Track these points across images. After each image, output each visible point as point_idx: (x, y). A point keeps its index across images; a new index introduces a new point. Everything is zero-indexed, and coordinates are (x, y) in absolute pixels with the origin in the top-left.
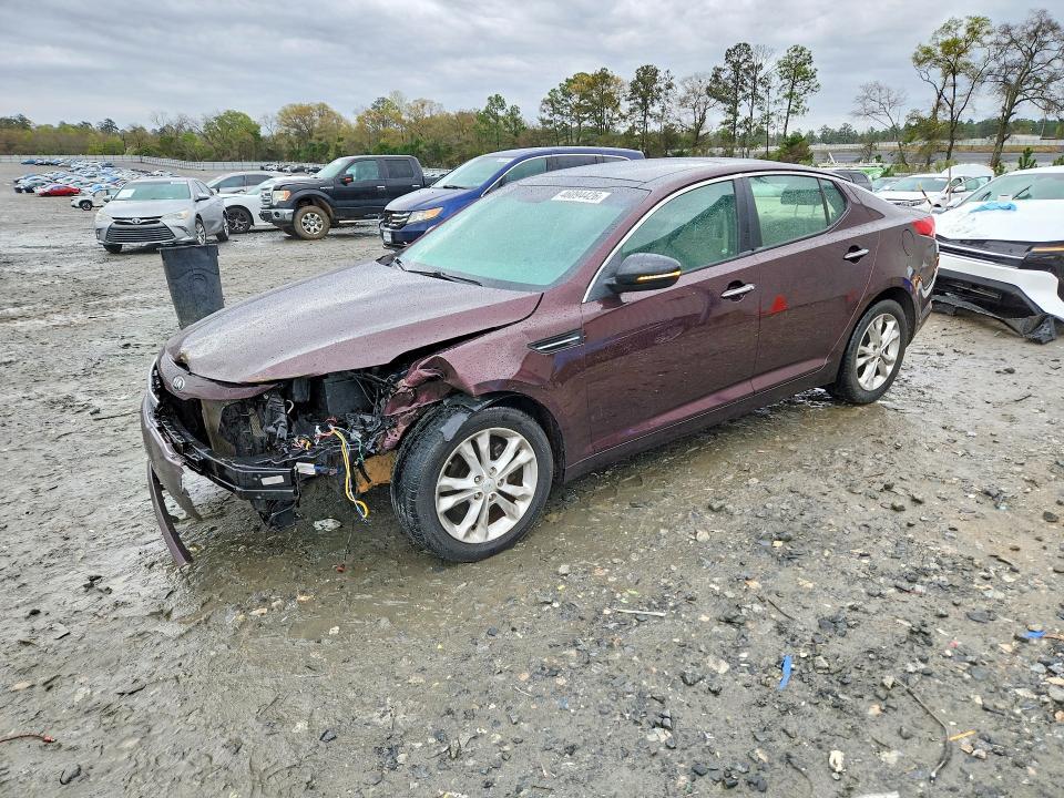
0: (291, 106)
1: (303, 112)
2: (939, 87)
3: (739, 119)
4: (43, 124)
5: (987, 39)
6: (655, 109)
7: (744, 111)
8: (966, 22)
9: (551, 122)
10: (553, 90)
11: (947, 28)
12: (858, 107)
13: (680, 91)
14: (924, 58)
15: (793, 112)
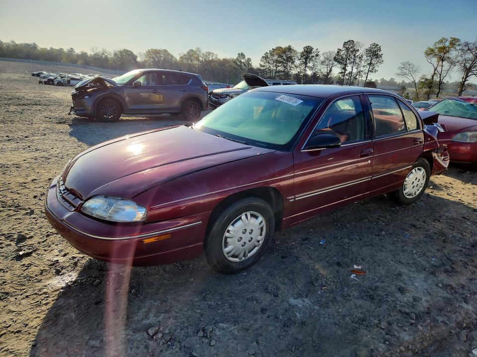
0: (152, 49)
1: (156, 52)
2: (435, 66)
3: (347, 72)
4: (43, 47)
5: (458, 48)
6: (310, 64)
7: (349, 69)
8: (449, 39)
9: (264, 66)
10: (267, 53)
11: (441, 41)
12: (399, 72)
13: (322, 58)
14: (430, 53)
15: (371, 71)
